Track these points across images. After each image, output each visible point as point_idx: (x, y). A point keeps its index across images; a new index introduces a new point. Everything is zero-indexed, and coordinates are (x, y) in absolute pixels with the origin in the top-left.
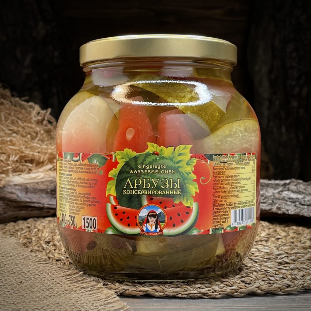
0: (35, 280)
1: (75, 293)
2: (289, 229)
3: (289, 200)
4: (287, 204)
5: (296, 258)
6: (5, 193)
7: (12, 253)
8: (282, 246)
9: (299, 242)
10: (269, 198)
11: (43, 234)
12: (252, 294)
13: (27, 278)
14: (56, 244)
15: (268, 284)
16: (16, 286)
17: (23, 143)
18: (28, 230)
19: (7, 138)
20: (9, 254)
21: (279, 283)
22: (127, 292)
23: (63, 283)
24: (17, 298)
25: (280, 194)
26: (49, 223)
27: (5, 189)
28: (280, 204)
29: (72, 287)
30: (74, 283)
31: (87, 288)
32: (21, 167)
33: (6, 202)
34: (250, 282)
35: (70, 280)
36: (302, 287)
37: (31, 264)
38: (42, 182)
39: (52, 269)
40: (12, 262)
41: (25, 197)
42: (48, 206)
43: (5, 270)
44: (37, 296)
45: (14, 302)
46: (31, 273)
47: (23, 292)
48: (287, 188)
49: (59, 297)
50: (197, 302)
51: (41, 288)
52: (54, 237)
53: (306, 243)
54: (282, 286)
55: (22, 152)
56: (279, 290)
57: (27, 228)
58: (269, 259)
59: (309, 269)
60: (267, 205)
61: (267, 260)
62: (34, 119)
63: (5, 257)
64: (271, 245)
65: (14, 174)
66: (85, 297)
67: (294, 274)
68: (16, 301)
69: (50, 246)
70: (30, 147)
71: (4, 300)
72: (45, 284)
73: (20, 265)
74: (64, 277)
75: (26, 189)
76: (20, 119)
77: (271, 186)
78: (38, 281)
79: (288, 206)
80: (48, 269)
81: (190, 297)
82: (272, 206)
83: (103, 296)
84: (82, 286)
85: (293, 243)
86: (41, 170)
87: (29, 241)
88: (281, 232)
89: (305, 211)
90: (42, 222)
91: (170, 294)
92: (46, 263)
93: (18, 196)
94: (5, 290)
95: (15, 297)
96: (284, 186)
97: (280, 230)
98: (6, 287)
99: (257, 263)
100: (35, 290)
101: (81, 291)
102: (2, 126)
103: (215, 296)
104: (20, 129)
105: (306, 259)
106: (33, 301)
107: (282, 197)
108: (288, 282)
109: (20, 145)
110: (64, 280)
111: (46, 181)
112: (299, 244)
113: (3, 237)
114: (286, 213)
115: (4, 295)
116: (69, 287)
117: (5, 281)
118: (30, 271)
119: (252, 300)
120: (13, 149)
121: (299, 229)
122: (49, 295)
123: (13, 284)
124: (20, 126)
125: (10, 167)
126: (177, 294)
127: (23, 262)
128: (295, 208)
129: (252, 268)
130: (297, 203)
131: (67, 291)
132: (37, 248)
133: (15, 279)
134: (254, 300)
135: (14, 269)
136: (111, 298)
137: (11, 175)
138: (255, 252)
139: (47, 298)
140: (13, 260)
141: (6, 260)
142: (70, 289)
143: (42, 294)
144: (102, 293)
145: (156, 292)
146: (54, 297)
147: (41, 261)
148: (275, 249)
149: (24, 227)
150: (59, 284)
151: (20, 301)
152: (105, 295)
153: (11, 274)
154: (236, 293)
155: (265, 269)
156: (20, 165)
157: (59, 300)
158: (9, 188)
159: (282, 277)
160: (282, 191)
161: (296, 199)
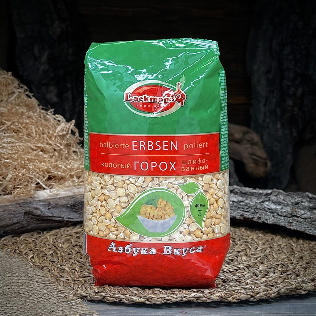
3: (268, 211)
4: (267, 214)
10: (252, 207)
28: (261, 214)
41: (48, 212)
42: (67, 219)
48: (268, 198)
60: (250, 214)
75: (49, 204)
82: (254, 215)
93: (41, 212)
96: (266, 196)
107: (263, 207)
111: (67, 197)
114: (266, 222)
128: (273, 218)
130: (275, 214)
158: (35, 204)
160: (263, 202)
161: (275, 210)
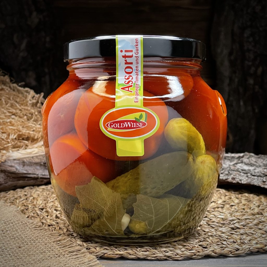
0: (31, 245)
1: (64, 257)
2: (242, 196)
3: (242, 172)
4: (241, 174)
5: (245, 224)
6: (6, 166)
7: (13, 220)
8: (235, 212)
9: (249, 209)
10: (226, 169)
11: (37, 202)
12: (208, 257)
13: (24, 243)
14: (48, 211)
15: (221, 248)
16: (16, 250)
17: (21, 123)
18: (25, 198)
19: (7, 119)
20: (10, 221)
21: (230, 247)
22: (106, 255)
23: (54, 248)
24: (17, 261)
25: (235, 166)
26: (43, 191)
27: (6, 163)
28: (235, 175)
29: (61, 251)
30: (63, 247)
31: (73, 252)
32: (19, 144)
33: (6, 173)
34: (206, 246)
35: (60, 245)
36: (249, 250)
37: (28, 230)
38: (37, 157)
39: (45, 235)
40: (13, 228)
41: (22, 170)
42: (41, 176)
43: (7, 235)
44: (32, 259)
45: (14, 264)
46: (28, 239)
47: (21, 256)
48: (241, 160)
49: (50, 260)
50: (163, 263)
51: (36, 252)
52: (47, 204)
53: (255, 210)
54: (232, 249)
55: (20, 131)
56: (230, 253)
57: (24, 196)
58: (223, 224)
59: (255, 234)
60: (224, 176)
61: (222, 225)
62: (30, 102)
63: (7, 224)
64: (225, 212)
65: (14, 150)
66: (72, 261)
67: (243, 239)
68: (16, 264)
69: (43, 213)
70: (27, 127)
71: (6, 263)
72: (39, 249)
73: (19, 231)
74: (55, 243)
75: (23, 163)
76: (18, 102)
77: (228, 159)
78: (34, 246)
79: (241, 176)
80: (42, 235)
81: (157, 259)
82: (228, 176)
83: (86, 260)
84: (69, 251)
85: (244, 209)
86: (36, 146)
87: (26, 208)
88: (235, 200)
89: (255, 181)
90: (37, 191)
91: (141, 257)
92: (40, 229)
93: (17, 169)
94: (7, 253)
95: (15, 259)
96: (238, 159)
97: (234, 198)
98: (8, 251)
99: (214, 228)
100: (31, 253)
101: (68, 255)
102: (3, 110)
103: (177, 258)
104: (18, 111)
105: (253, 224)
106: (29, 263)
107: (236, 168)
108: (237, 247)
109: (18, 125)
110: (54, 245)
111: (40, 156)
112: (248, 210)
113: (5, 206)
114: (240, 182)
115: (6, 258)
116: (59, 251)
117: (7, 245)
118: (27, 237)
119: (208, 261)
120: (12, 129)
121: (250, 196)
122: (42, 258)
123: (13, 248)
124: (18, 108)
125: (10, 145)
126: (147, 257)
127: (22, 228)
128: (247, 178)
129: (209, 233)
130: (249, 174)
131: (57, 255)
132: (33, 215)
133: (15, 244)
134: (209, 262)
135: (14, 234)
136: (93, 261)
137: (11, 151)
138: (213, 218)
139: (41, 261)
140: (13, 226)
141: (7, 227)
142: (59, 253)
143: (37, 257)
144: (86, 257)
145: (129, 255)
146: (47, 260)
147: (37, 228)
148: (229, 215)
149: (22, 196)
150: (51, 248)
151: (19, 264)
152: (88, 259)
153: (12, 239)
154: (194, 255)
155: (220, 235)
156: (18, 142)
157: (50, 263)
158: (9, 162)
159: (233, 241)
160: (236, 164)
161: (248, 171)
